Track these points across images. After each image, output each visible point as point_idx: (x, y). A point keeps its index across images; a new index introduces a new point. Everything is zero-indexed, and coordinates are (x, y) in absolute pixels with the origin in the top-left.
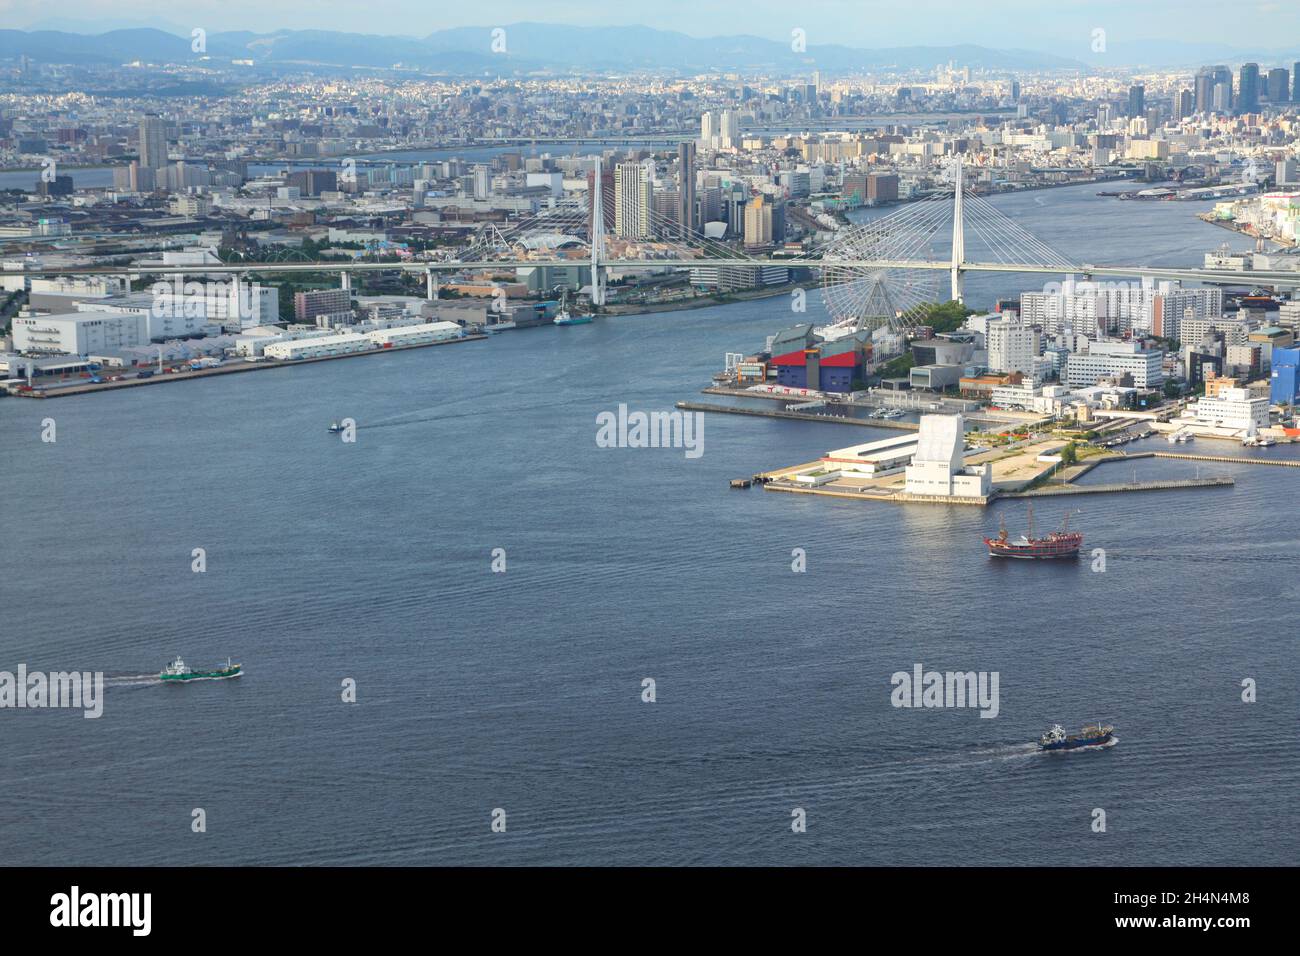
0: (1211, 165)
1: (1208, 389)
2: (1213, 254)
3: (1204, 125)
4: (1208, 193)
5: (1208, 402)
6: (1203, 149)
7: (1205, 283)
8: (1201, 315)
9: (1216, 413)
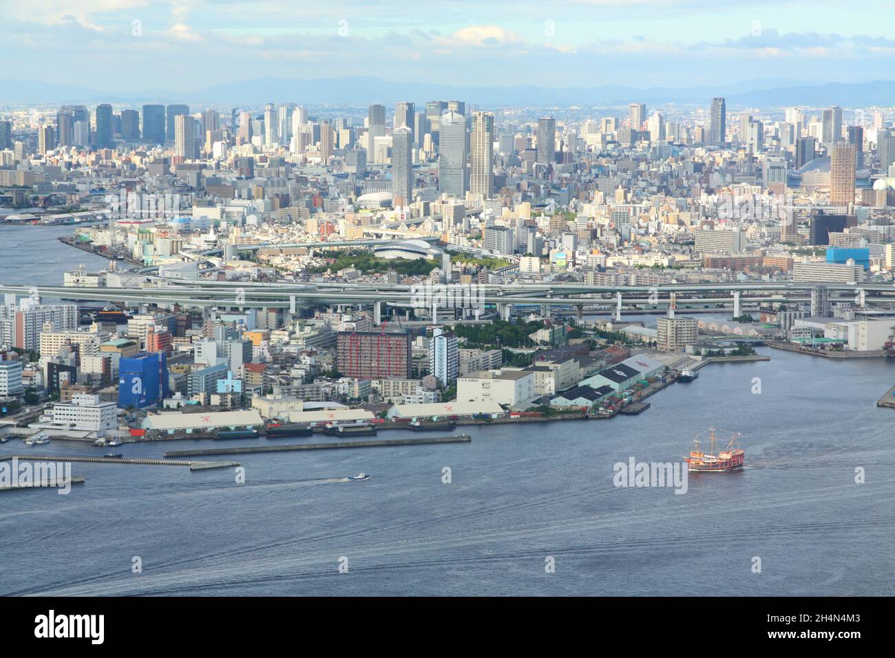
0: (71, 194)
1: (63, 396)
2: (71, 273)
3: (66, 158)
4: (69, 219)
5: (62, 408)
6: (65, 179)
7: (64, 300)
8: (59, 328)
9: (69, 417)
